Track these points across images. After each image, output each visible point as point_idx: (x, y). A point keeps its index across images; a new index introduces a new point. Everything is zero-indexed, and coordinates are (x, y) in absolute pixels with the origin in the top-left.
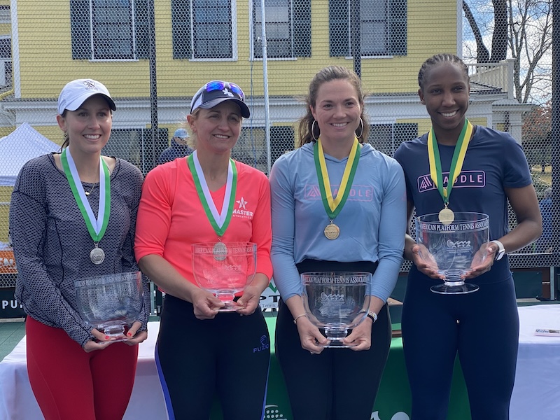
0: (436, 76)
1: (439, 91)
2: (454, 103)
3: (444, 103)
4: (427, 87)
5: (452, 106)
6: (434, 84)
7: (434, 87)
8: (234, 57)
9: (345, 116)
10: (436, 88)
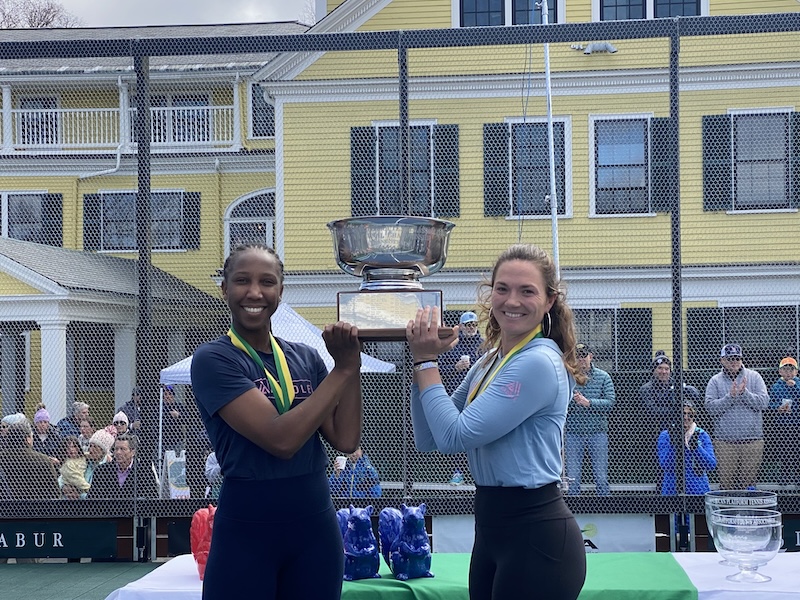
0: (243, 263)
1: (245, 280)
2: (261, 296)
3: (249, 295)
4: (231, 276)
5: (259, 299)
6: (241, 271)
7: (241, 275)
8: (567, 214)
9: (518, 305)
10: (243, 276)
